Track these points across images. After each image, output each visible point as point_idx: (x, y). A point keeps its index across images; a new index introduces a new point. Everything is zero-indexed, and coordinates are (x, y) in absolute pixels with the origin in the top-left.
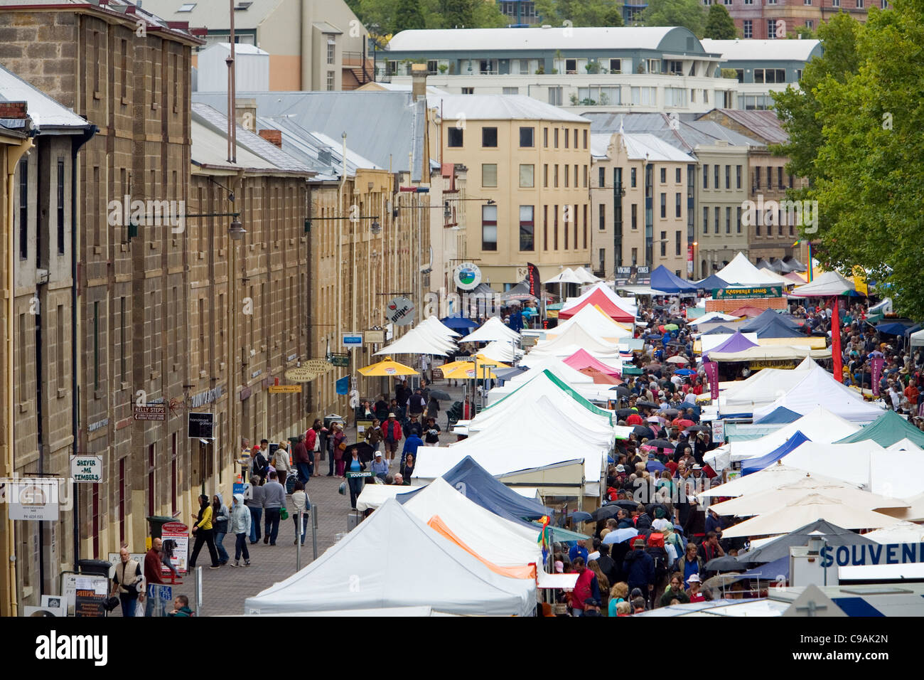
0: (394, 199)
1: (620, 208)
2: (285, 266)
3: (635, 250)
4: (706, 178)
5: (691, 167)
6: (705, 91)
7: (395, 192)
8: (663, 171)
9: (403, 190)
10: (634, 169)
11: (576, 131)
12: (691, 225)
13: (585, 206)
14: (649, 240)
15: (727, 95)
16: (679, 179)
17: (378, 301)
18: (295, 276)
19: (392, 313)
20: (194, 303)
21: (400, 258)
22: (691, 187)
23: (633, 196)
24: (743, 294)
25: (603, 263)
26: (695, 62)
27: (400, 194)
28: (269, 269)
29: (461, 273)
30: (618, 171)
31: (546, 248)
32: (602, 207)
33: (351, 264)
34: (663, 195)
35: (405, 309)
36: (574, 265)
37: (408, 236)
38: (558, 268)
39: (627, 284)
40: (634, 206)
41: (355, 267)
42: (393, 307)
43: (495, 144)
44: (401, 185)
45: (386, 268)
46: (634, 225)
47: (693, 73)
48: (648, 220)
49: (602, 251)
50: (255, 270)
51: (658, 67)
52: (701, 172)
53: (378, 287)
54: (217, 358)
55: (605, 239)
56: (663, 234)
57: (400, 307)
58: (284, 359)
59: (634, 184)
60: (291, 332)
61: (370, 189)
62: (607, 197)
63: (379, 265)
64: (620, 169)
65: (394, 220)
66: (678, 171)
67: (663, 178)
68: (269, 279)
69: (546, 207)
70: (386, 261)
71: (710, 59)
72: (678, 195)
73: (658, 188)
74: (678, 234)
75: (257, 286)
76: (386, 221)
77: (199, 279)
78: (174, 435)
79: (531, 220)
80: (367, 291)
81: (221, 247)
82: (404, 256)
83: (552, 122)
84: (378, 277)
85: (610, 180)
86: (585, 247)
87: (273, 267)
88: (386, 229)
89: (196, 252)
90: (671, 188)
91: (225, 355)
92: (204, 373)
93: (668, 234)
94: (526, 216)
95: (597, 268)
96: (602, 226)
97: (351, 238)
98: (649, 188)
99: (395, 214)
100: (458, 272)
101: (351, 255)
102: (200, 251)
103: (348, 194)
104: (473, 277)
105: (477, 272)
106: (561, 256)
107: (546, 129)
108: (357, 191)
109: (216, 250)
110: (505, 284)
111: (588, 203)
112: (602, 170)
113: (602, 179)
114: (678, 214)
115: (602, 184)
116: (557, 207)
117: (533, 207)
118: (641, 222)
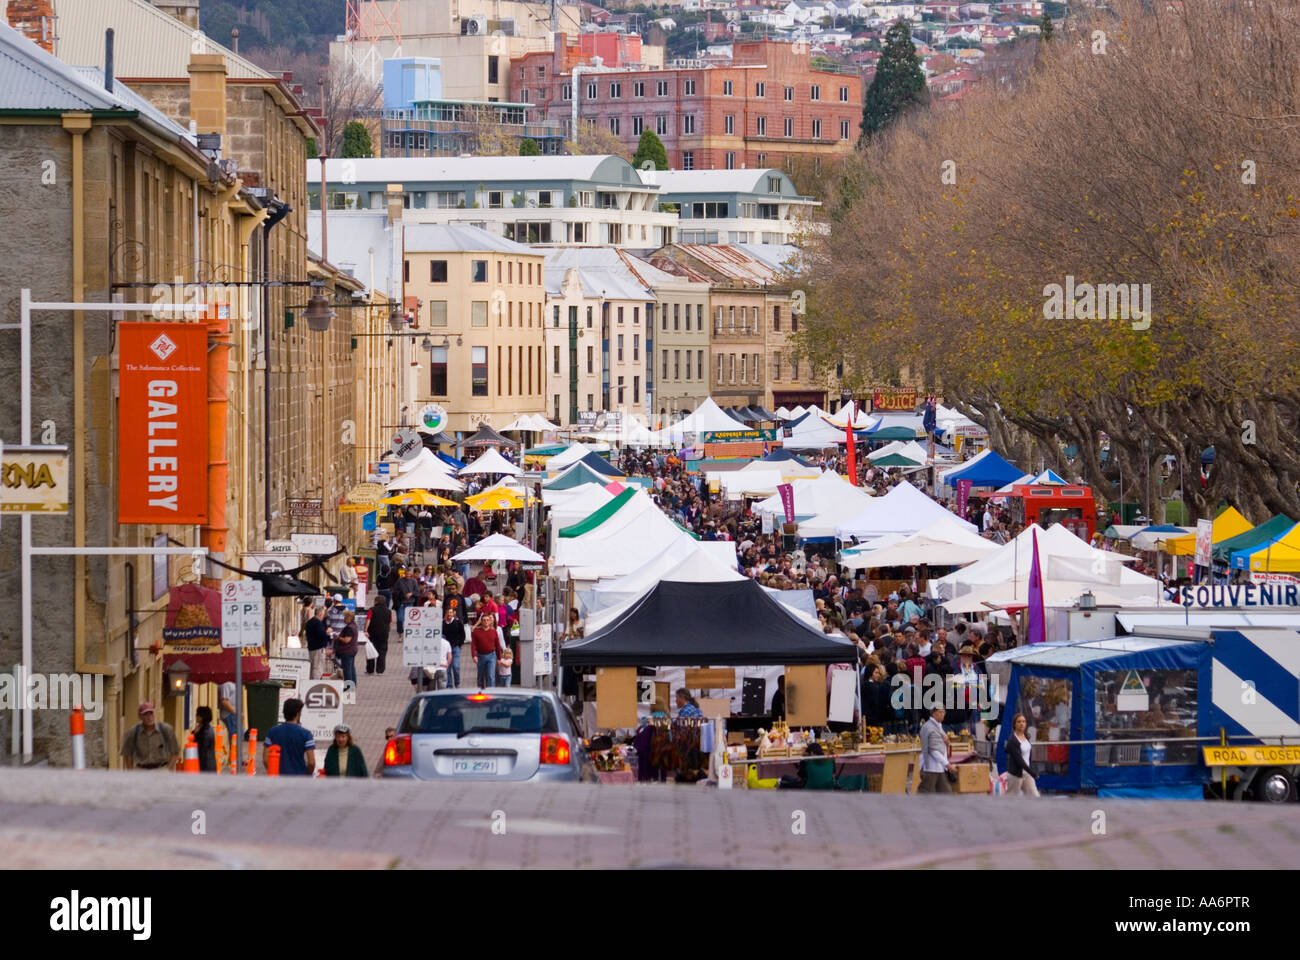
1: (576, 350)
3: (590, 397)
4: (664, 318)
5: (650, 306)
6: (643, 227)
8: (621, 310)
10: (590, 308)
11: (530, 265)
12: (650, 370)
13: (539, 348)
14: (606, 385)
15: (666, 231)
16: (636, 319)
19: (398, 447)
21: (392, 392)
22: (650, 327)
23: (590, 338)
24: (734, 437)
25: (557, 410)
26: (633, 194)
29: (426, 416)
30: (573, 310)
31: (500, 394)
32: (557, 348)
34: (621, 336)
35: (412, 442)
36: (531, 412)
37: (395, 370)
38: (513, 414)
39: (592, 430)
40: (590, 348)
42: (399, 441)
43: (444, 279)
46: (590, 370)
47: (630, 207)
48: (604, 364)
49: (557, 397)
51: (592, 199)
52: (660, 311)
55: (559, 385)
56: (621, 380)
57: (406, 441)
59: (590, 324)
62: (561, 338)
64: (576, 308)
65: (389, 350)
66: (636, 309)
67: (621, 319)
69: (500, 348)
71: (649, 191)
72: (636, 336)
73: (615, 329)
74: (636, 379)
76: (386, 350)
79: (483, 362)
83: (506, 254)
85: (564, 319)
86: (539, 392)
90: (629, 329)
93: (625, 380)
94: (479, 358)
95: (552, 416)
96: (557, 369)
98: (605, 327)
99: (390, 344)
100: (422, 414)
104: (438, 420)
105: (443, 415)
106: (514, 402)
107: (500, 263)
110: (456, 433)
111: (542, 345)
112: (557, 308)
113: (557, 318)
114: (636, 357)
115: (557, 324)
116: (510, 348)
117: (486, 348)
118: (597, 366)
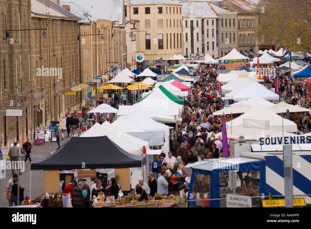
0: (112, 30)
1: (193, 34)
2: (70, 51)
3: (198, 48)
4: (222, 23)
5: (217, 20)
7: (112, 28)
8: (208, 21)
9: (115, 27)
10: (197, 21)
11: (177, 8)
12: (217, 40)
13: (181, 34)
14: (203, 45)
16: (213, 24)
17: (106, 65)
18: (74, 55)
19: (112, 69)
20: (34, 62)
21: (115, 51)
22: (217, 26)
23: (197, 30)
24: (235, 62)
25: (187, 53)
27: (114, 28)
28: (64, 52)
29: (138, 57)
30: (192, 22)
31: (167, 48)
32: (187, 34)
33: (96, 52)
34: (208, 29)
35: (116, 67)
36: (177, 54)
37: (118, 43)
38: (172, 55)
39: (195, 59)
40: (198, 34)
41: (98, 53)
42: (112, 67)
43: (149, 13)
44: (114, 25)
45: (110, 54)
46: (198, 40)
48: (202, 38)
49: (187, 49)
50: (58, 52)
52: (221, 21)
53: (106, 60)
54: (43, 82)
55: (188, 45)
56: (208, 43)
57: (114, 67)
58: (70, 83)
59: (197, 26)
60: (73, 74)
61: (103, 26)
62: (188, 31)
63: (107, 52)
64: (193, 21)
65: (112, 37)
66: (213, 21)
67: (208, 24)
68: (64, 55)
69: (167, 34)
70: (110, 51)
72: (213, 29)
73: (206, 27)
74: (213, 43)
75: (59, 57)
76: (109, 38)
77: (36, 54)
78: (27, 109)
79: (162, 38)
80: (102, 61)
81: (44, 43)
82: (116, 50)
83: (169, 5)
84: (107, 57)
85: (189, 24)
86: (181, 48)
87: (65, 51)
88: (109, 40)
89: (34, 44)
90: (210, 27)
91: (47, 81)
92: (38, 87)
93: (209, 43)
94: (161, 38)
95: (185, 55)
96: (187, 40)
97: (96, 43)
98: (203, 27)
99: (112, 36)
100: (136, 56)
101: (96, 49)
102: (36, 44)
103: (94, 28)
104: (142, 58)
105: (143, 56)
106: (173, 51)
107: (167, 7)
108: (97, 27)
109: (42, 44)
110: (154, 61)
111: (182, 33)
112: (186, 21)
113: (186, 24)
114: (213, 36)
115: (186, 26)
116: (171, 34)
117: (163, 34)
118: (200, 39)
